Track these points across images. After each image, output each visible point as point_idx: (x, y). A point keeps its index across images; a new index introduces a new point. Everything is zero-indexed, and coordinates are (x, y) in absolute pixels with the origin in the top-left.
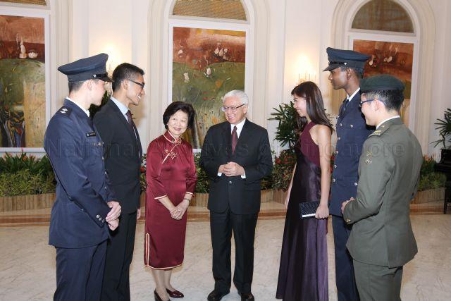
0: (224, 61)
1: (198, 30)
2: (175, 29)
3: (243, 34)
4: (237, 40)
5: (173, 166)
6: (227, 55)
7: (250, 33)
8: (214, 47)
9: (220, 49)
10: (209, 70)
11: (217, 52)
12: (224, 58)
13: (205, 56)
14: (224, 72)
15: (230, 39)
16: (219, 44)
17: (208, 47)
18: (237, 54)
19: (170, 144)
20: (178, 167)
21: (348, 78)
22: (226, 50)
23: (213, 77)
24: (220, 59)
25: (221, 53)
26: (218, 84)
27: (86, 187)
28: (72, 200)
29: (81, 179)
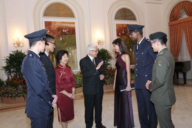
0: (67, 34)
1: (55, 22)
2: (46, 22)
3: (74, 23)
4: (72, 25)
5: (65, 78)
6: (68, 32)
7: (76, 22)
8: (62, 29)
9: (65, 30)
10: (61, 39)
11: (64, 31)
12: (67, 33)
13: (59, 33)
14: (67, 39)
15: (69, 25)
16: (64, 27)
17: (60, 29)
18: (72, 31)
19: (62, 69)
20: (67, 77)
21: (137, 35)
22: (67, 30)
23: (63, 41)
24: (65, 34)
25: (65, 31)
26: (65, 44)
27: (44, 89)
28: (38, 96)
29: (42, 85)
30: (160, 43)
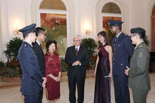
0: (59, 25)
1: (49, 14)
2: (41, 14)
3: (65, 15)
4: (64, 17)
6: (60, 22)
7: (68, 15)
9: (57, 21)
10: (54, 28)
11: (56, 21)
12: (59, 24)
13: (52, 23)
14: (59, 28)
15: (61, 17)
16: (57, 19)
17: (53, 20)
18: (64, 22)
21: (117, 29)
22: (60, 21)
23: (56, 31)
24: (58, 24)
25: (58, 22)
26: (58, 33)
27: (36, 73)
28: (31, 78)
29: (35, 70)
30: (138, 37)
